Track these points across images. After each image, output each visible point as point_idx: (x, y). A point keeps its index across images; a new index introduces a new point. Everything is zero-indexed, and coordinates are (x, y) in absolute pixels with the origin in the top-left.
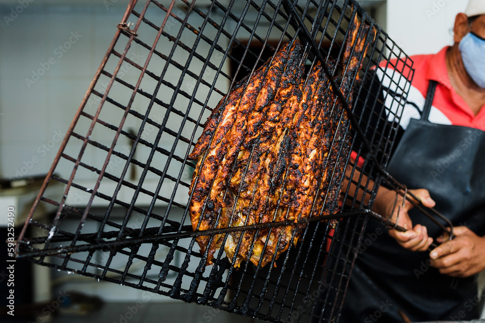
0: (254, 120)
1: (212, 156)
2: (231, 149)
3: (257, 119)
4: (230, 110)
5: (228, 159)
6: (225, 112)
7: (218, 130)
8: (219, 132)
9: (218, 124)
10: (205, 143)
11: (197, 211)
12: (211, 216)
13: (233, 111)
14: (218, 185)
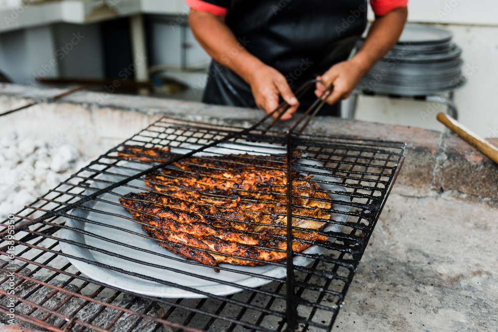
0: (186, 219)
1: (215, 247)
2: (209, 232)
3: (184, 217)
4: (173, 237)
5: (219, 233)
6: (174, 241)
7: (191, 245)
8: (193, 243)
9: (184, 245)
10: (202, 254)
11: (268, 255)
12: (274, 241)
13: (173, 235)
14: (243, 240)
